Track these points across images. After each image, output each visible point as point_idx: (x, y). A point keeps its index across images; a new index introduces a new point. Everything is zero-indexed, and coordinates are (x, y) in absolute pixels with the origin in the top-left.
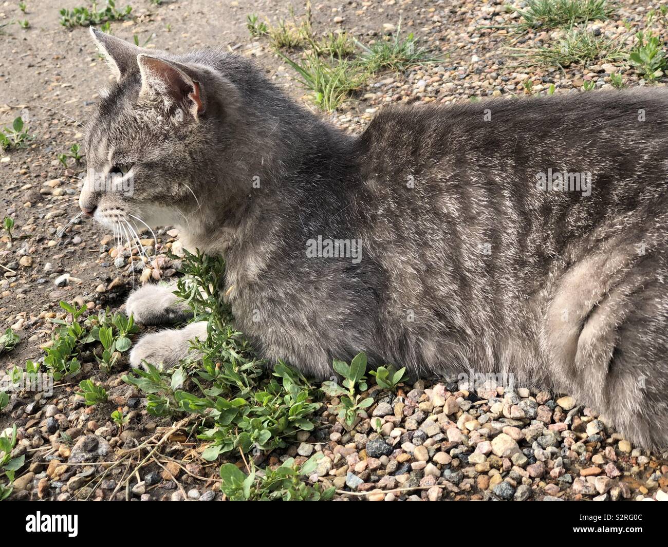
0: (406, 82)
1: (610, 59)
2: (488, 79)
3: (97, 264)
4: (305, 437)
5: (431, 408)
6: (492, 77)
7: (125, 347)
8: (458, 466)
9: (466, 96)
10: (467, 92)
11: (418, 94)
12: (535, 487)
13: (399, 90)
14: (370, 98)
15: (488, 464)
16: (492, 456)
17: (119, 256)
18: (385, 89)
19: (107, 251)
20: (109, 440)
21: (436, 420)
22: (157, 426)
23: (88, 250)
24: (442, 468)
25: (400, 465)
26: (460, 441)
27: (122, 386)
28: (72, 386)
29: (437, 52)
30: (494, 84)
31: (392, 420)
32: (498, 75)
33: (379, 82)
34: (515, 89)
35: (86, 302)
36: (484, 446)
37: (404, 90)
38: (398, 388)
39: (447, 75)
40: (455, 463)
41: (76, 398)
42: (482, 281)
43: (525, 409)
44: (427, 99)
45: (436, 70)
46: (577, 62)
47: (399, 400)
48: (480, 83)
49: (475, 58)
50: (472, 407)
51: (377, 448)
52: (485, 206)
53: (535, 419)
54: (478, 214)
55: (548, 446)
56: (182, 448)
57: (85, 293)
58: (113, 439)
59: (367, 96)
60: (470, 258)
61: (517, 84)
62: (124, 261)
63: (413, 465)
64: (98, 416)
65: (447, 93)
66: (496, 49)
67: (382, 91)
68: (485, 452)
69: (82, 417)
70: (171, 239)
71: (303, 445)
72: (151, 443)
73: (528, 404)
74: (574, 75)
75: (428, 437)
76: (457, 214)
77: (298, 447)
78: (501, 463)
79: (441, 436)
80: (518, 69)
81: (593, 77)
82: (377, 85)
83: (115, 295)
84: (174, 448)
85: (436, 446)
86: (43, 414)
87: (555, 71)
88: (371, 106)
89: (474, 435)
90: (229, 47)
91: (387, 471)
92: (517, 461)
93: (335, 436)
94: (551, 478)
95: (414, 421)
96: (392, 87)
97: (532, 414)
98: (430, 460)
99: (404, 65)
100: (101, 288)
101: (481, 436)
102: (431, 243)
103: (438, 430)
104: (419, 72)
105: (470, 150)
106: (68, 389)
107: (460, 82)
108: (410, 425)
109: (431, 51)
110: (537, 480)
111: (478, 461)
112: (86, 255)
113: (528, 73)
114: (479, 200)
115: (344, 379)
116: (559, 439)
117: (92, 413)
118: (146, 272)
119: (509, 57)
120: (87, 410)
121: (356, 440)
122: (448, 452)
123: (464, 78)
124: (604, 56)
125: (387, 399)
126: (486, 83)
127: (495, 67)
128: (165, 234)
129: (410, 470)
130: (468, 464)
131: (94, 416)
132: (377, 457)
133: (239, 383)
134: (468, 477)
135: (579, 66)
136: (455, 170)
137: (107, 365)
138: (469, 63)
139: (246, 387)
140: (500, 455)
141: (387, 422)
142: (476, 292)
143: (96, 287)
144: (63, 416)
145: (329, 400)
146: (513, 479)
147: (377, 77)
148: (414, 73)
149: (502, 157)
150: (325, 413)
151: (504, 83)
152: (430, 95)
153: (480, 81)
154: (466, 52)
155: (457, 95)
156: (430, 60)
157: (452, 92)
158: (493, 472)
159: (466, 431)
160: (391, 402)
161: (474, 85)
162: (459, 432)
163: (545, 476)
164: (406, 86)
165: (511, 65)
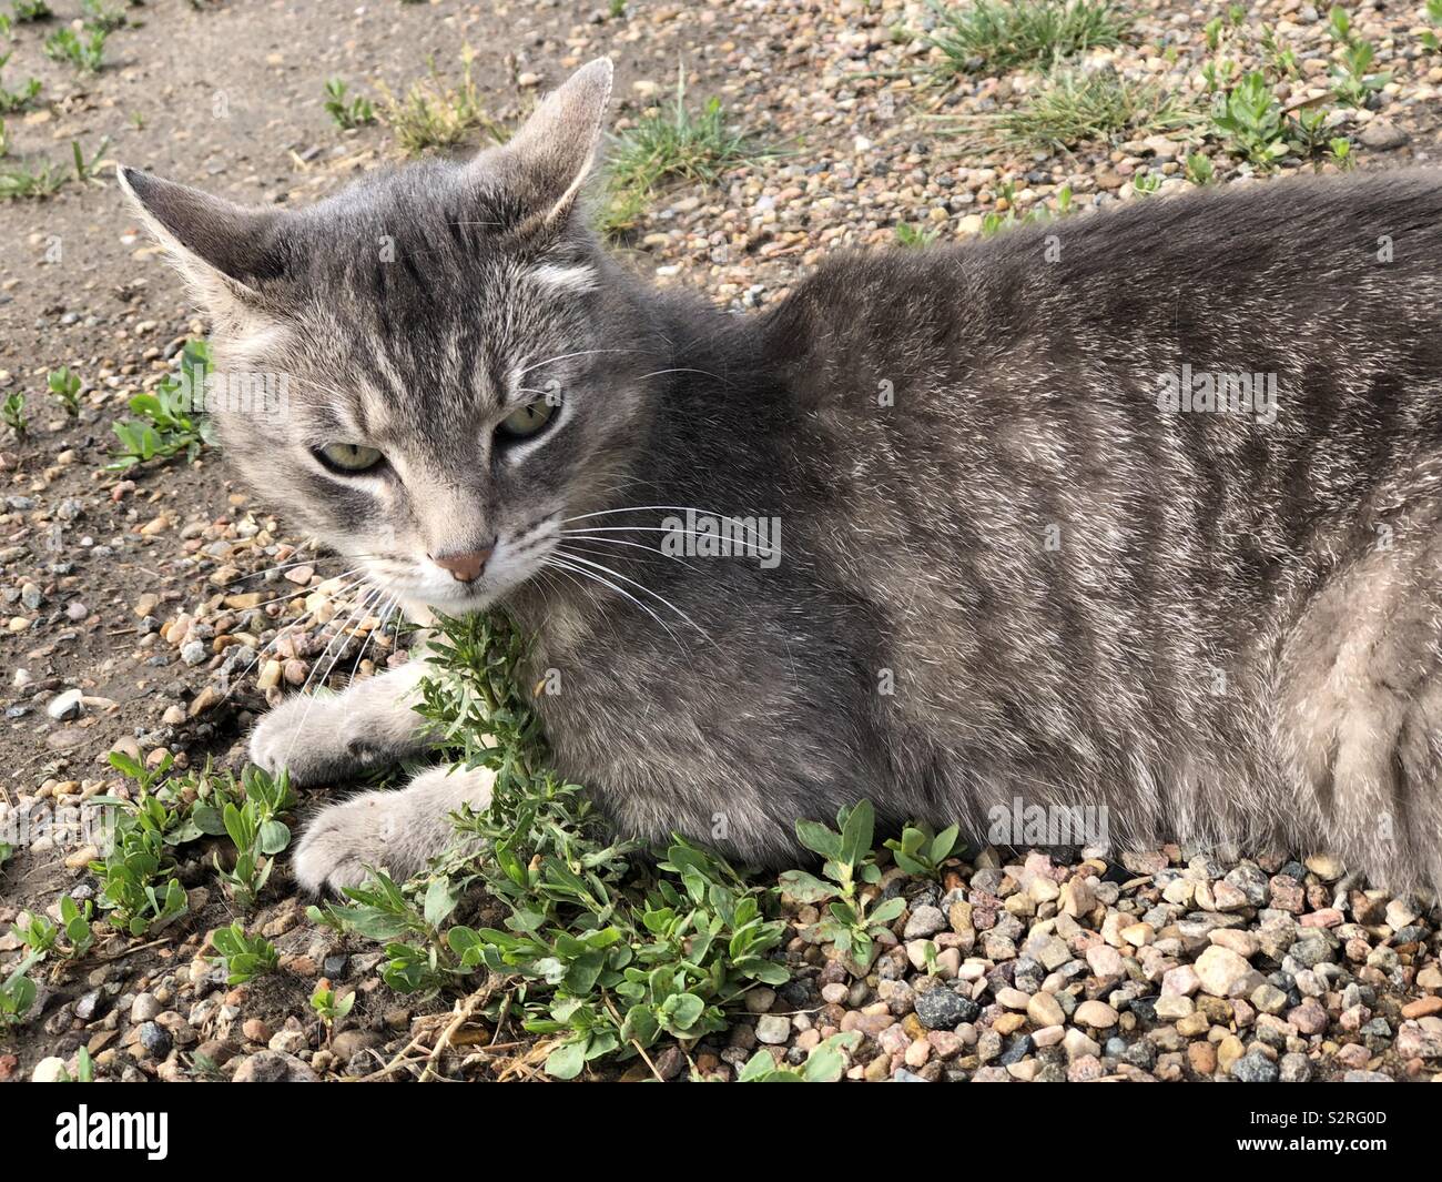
0: (728, 204)
1: (1157, 125)
2: (908, 185)
3: (139, 662)
4: (767, 1000)
5: (1033, 907)
6: (917, 181)
7: (277, 844)
8: (1135, 1028)
9: (872, 224)
10: (870, 214)
11: (765, 228)
12: (1315, 1055)
13: (718, 222)
14: (659, 245)
15: (1203, 1016)
16: (1202, 998)
17: (189, 637)
18: (686, 221)
19: (155, 629)
20: (308, 1059)
21: (1053, 932)
22: (412, 1014)
23: (107, 633)
24: (1100, 1035)
25: (1006, 1040)
26: (1122, 972)
27: (293, 933)
28: (174, 945)
29: (773, 136)
30: (925, 194)
31: (954, 943)
32: (927, 175)
33: (667, 207)
34: (975, 202)
35: (147, 750)
36: (1180, 979)
37: (730, 220)
38: (946, 870)
39: (813, 184)
40: (1128, 1022)
41: (196, 971)
42: (1121, 619)
43: (1243, 886)
44: (789, 237)
45: (785, 173)
46: (1090, 137)
47: (955, 896)
48: (893, 195)
49: (862, 143)
50: (1122, 895)
51: (944, 1008)
52: (1123, 447)
53: (1265, 906)
54: (1110, 464)
55: (1316, 962)
56: (487, 1058)
57: (138, 729)
58: (317, 1057)
59: (650, 239)
60: (1094, 563)
61: (975, 190)
62: (205, 649)
63: (1037, 1036)
64: (262, 1007)
65: (828, 221)
66: (901, 121)
67: (679, 227)
68: (1186, 989)
69: (225, 1014)
70: (301, 590)
71: (765, 1019)
72: (412, 1054)
73: (1248, 874)
74: (1092, 164)
75: (1047, 973)
76: (1059, 463)
77: (755, 1026)
78: (1230, 1011)
79: (1077, 965)
80: (967, 160)
81: (1135, 166)
82: (667, 215)
83: (209, 728)
84: (469, 1059)
85: (1072, 990)
86: (123, 1017)
87: (1048, 159)
88: (665, 261)
89: (1150, 956)
90: (293, 154)
91: (984, 1056)
92: (1266, 1001)
93: (833, 992)
94: (1343, 1031)
95: (1006, 940)
96: (702, 217)
97: (1261, 897)
98: (1069, 1022)
99: (712, 167)
100: (173, 714)
101: (1165, 955)
102: (986, 539)
103: (1066, 955)
104: (749, 179)
105: (1083, 322)
106: (164, 953)
107: (849, 196)
108: (999, 949)
109: (758, 134)
110: (1317, 1038)
111: (1178, 1012)
112: (106, 643)
113: (991, 167)
114: (1113, 434)
115: (825, 861)
116: (1336, 945)
117: (244, 1002)
118: (269, 670)
119: (936, 136)
120: (232, 996)
121: (883, 996)
122: (1104, 999)
123: (855, 187)
124: (1143, 122)
125: (928, 897)
126: (906, 194)
127: (913, 158)
128: (280, 579)
129: (1032, 1050)
130: (1156, 1021)
131: (250, 1009)
132: (949, 1026)
133: (587, 898)
134: (1165, 1050)
135: (1096, 145)
136: (1050, 368)
137: (246, 888)
138: (851, 154)
139: (602, 904)
140: (1221, 992)
141: (944, 948)
142: (1105, 645)
143: (162, 713)
144: (176, 1017)
145: (794, 912)
146: (1267, 1043)
147: (660, 197)
148: (738, 183)
149: (1153, 338)
150: (795, 943)
151: (945, 191)
152: (793, 228)
153: (890, 190)
154: (836, 131)
155: (852, 224)
156: (762, 154)
157: (839, 217)
158: (1217, 1032)
159: (1129, 949)
160: (936, 903)
161: (880, 199)
162: (1115, 954)
163: (1330, 1028)
164: (731, 213)
165: (947, 152)
